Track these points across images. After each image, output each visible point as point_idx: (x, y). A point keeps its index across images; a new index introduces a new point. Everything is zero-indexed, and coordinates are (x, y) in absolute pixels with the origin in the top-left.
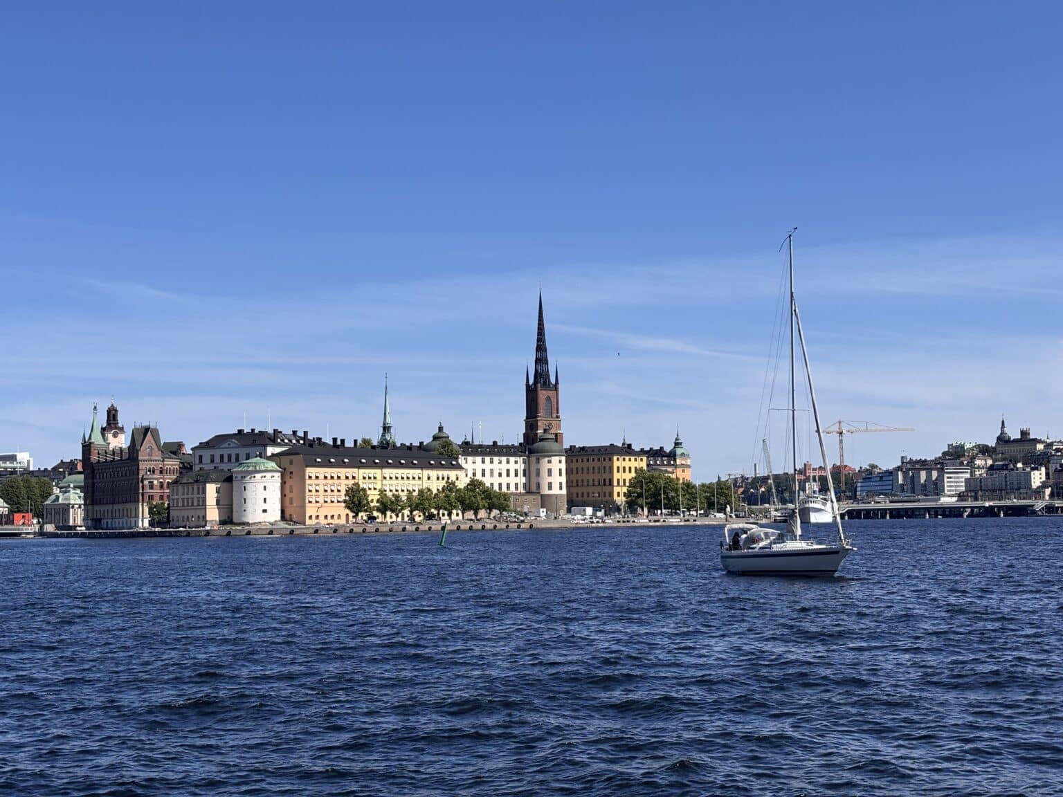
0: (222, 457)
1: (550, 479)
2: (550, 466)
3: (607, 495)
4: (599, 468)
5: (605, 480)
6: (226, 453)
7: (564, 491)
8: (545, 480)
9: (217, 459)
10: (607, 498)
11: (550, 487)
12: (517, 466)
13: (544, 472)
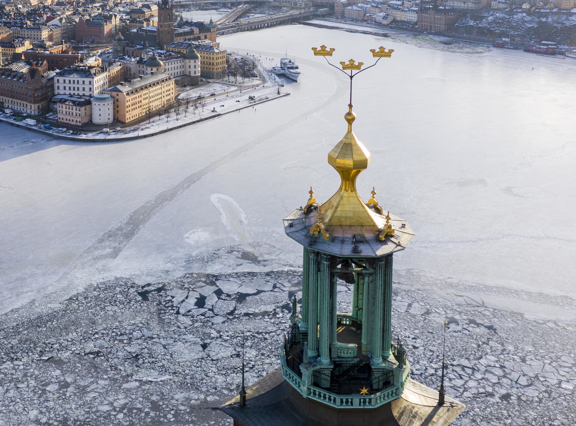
0: (70, 81)
1: (195, 70)
2: (195, 64)
3: (211, 69)
4: (207, 57)
5: (210, 63)
6: (72, 80)
7: (200, 74)
8: (192, 70)
9: (67, 82)
10: (211, 70)
11: (195, 73)
12: (180, 64)
13: (192, 67)
